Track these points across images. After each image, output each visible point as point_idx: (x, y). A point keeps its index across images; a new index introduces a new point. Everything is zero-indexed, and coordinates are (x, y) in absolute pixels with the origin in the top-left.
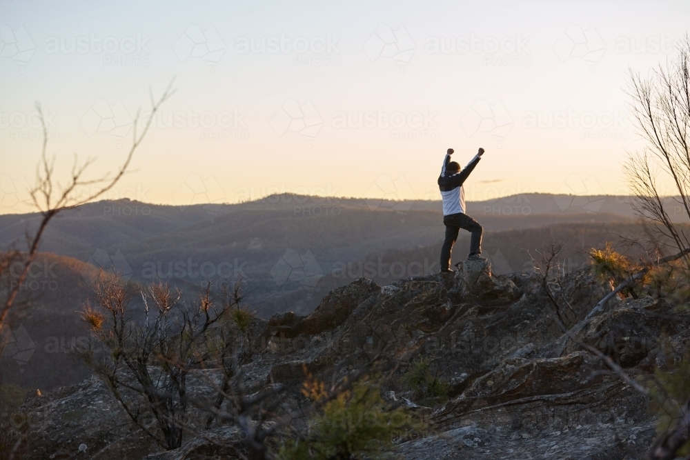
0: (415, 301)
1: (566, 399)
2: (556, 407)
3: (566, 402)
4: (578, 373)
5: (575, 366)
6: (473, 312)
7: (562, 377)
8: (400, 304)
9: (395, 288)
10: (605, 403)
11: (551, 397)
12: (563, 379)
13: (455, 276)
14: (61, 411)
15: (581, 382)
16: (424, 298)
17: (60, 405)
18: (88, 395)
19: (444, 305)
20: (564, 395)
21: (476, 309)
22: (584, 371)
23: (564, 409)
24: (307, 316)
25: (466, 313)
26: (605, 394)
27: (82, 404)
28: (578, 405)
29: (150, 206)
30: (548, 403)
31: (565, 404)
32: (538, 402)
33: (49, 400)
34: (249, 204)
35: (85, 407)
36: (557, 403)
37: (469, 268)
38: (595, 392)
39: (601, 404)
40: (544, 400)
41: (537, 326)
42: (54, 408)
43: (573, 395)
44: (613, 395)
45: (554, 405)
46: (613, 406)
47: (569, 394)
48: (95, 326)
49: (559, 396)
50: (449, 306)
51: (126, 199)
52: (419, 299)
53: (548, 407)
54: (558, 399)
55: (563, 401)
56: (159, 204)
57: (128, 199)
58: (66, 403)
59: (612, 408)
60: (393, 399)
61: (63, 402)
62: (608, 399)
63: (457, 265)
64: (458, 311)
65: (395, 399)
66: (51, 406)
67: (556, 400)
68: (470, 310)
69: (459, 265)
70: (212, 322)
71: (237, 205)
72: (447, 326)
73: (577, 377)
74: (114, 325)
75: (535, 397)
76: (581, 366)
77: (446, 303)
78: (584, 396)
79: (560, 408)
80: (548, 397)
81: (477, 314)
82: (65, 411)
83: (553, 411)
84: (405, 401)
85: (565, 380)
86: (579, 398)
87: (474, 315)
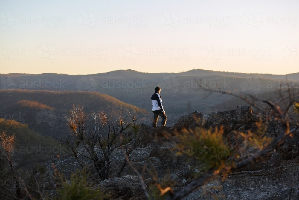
0: (217, 122)
1: (258, 173)
2: (254, 177)
3: (258, 174)
4: (269, 161)
5: (267, 157)
6: (243, 129)
7: (261, 162)
8: (210, 124)
9: (209, 116)
10: (274, 176)
11: (252, 172)
12: (261, 163)
13: (236, 112)
14: (61, 165)
15: (270, 165)
16: (220, 122)
17: (61, 163)
18: (74, 159)
19: (229, 125)
20: (257, 171)
21: (244, 127)
22: (272, 160)
23: (257, 177)
24: (171, 128)
25: (239, 129)
26: (275, 172)
27: (70, 162)
28: (263, 176)
29: (140, 73)
30: (250, 175)
31: (258, 176)
32: (246, 174)
33: (58, 160)
34: (183, 73)
35: (71, 164)
36: (254, 175)
37: (242, 108)
38: (271, 171)
39: (273, 176)
40: (248, 173)
41: (271, 135)
42: (59, 164)
43: (261, 172)
44: (278, 173)
45: (253, 175)
46: (278, 177)
47: (260, 171)
48: (73, 129)
49: (255, 171)
50: (231, 126)
51: (129, 70)
52: (218, 122)
53: (250, 176)
54: (255, 173)
55: (256, 174)
56: (144, 72)
57: (131, 70)
58: (64, 162)
59: (277, 178)
60: (189, 168)
61: (63, 161)
62: (276, 174)
63: (237, 107)
64: (236, 127)
65: (190, 169)
66: (58, 163)
67: (253, 173)
68: (241, 127)
69: (238, 107)
70: (124, 129)
71: (177, 74)
72: (231, 134)
73: (268, 162)
74: (79, 129)
75: (245, 172)
76: (270, 158)
77: (230, 124)
78: (266, 172)
79: (255, 177)
80: (251, 172)
81: (244, 129)
82: (63, 165)
83: (252, 178)
84: (194, 169)
85: (263, 164)
86: (264, 173)
87: (243, 130)
